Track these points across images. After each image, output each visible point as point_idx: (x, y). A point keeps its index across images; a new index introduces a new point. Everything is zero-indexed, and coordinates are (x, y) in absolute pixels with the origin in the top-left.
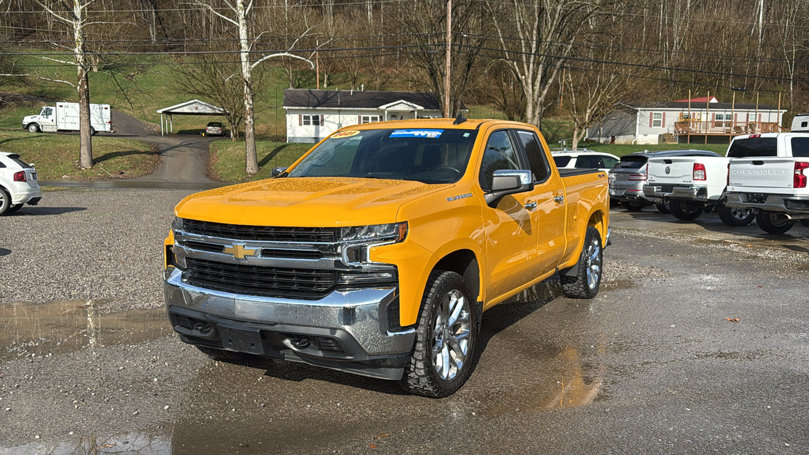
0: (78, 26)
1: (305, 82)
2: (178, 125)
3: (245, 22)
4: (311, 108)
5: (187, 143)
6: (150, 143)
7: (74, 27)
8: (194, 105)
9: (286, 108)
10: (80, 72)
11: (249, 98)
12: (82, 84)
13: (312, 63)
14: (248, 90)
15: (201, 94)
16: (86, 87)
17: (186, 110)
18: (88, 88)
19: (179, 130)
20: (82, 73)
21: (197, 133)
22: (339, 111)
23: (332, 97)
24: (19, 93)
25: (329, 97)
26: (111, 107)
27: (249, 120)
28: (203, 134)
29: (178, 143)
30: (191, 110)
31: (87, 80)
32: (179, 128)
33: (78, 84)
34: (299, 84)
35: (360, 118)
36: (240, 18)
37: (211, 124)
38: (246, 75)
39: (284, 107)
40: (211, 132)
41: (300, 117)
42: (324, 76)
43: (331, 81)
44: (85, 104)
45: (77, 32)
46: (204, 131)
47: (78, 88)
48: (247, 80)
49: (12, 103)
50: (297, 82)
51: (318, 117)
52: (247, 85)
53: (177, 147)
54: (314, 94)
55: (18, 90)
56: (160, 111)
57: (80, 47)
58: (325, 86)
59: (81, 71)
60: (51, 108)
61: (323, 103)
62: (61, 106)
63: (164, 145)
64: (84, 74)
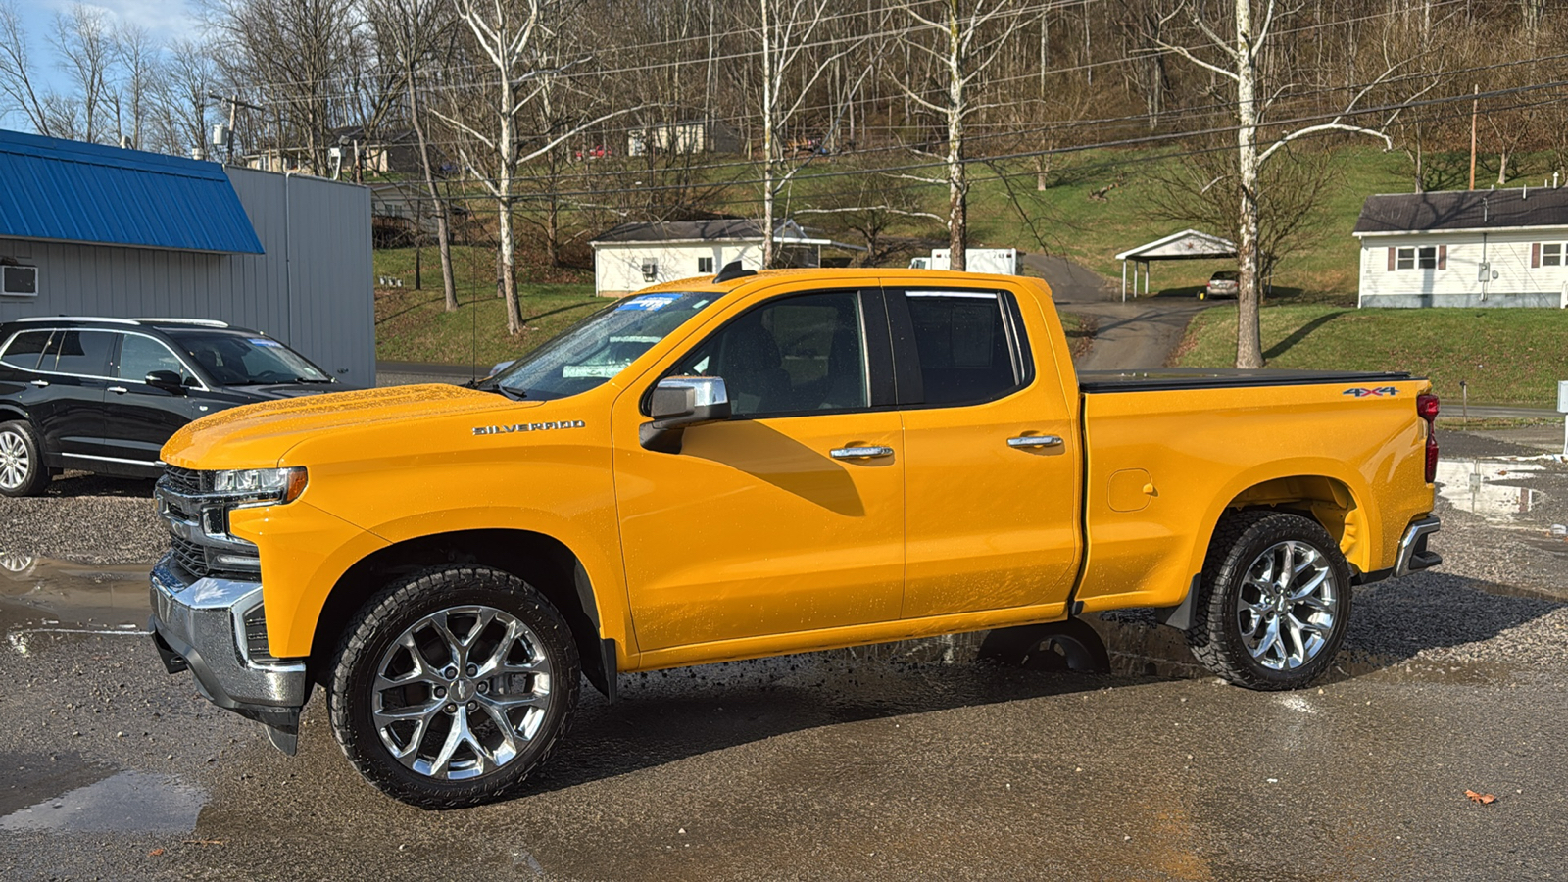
0: (954, 117)
1: (1453, 176)
2: (1164, 279)
3: (1249, 71)
4: (1415, 232)
5: (1153, 314)
6: (1083, 316)
7: (950, 118)
8: (1187, 241)
9: (1360, 235)
10: (953, 196)
11: (1250, 222)
12: (956, 216)
13: (1387, 138)
14: (1249, 205)
15: (1192, 218)
16: (961, 222)
17: (1169, 250)
18: (964, 223)
19: (1162, 288)
20: (956, 198)
21: (1190, 293)
22: (1485, 234)
23: (1474, 205)
24: (916, 236)
25: (1464, 207)
26: (1019, 254)
27: (1248, 265)
28: (1202, 296)
29: (1135, 315)
30: (1180, 250)
31: (964, 210)
32: (1163, 286)
33: (950, 217)
34: (1440, 182)
35: (1536, 248)
36: (1241, 65)
37: (1218, 276)
38: (1248, 176)
39: (1355, 234)
40: (1216, 291)
41: (1391, 252)
42: (1500, 159)
43: (1519, 169)
44: (959, 252)
45: (953, 127)
46: (1203, 289)
47: (950, 223)
48: (1247, 186)
49: (901, 253)
50: (1435, 178)
51: (1433, 249)
52: (1248, 196)
53: (1130, 321)
54: (1432, 201)
55: (909, 233)
56: (1122, 256)
57: (956, 153)
58: (1501, 181)
59: (956, 194)
60: (923, 259)
61: (1446, 221)
62: (939, 256)
63: (1107, 319)
64: (959, 201)
